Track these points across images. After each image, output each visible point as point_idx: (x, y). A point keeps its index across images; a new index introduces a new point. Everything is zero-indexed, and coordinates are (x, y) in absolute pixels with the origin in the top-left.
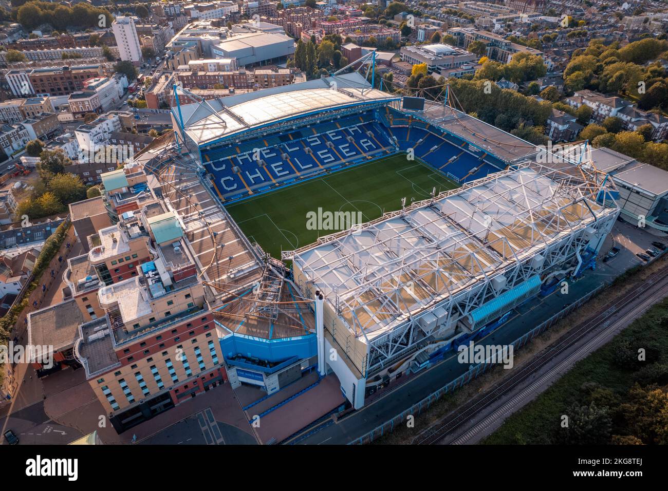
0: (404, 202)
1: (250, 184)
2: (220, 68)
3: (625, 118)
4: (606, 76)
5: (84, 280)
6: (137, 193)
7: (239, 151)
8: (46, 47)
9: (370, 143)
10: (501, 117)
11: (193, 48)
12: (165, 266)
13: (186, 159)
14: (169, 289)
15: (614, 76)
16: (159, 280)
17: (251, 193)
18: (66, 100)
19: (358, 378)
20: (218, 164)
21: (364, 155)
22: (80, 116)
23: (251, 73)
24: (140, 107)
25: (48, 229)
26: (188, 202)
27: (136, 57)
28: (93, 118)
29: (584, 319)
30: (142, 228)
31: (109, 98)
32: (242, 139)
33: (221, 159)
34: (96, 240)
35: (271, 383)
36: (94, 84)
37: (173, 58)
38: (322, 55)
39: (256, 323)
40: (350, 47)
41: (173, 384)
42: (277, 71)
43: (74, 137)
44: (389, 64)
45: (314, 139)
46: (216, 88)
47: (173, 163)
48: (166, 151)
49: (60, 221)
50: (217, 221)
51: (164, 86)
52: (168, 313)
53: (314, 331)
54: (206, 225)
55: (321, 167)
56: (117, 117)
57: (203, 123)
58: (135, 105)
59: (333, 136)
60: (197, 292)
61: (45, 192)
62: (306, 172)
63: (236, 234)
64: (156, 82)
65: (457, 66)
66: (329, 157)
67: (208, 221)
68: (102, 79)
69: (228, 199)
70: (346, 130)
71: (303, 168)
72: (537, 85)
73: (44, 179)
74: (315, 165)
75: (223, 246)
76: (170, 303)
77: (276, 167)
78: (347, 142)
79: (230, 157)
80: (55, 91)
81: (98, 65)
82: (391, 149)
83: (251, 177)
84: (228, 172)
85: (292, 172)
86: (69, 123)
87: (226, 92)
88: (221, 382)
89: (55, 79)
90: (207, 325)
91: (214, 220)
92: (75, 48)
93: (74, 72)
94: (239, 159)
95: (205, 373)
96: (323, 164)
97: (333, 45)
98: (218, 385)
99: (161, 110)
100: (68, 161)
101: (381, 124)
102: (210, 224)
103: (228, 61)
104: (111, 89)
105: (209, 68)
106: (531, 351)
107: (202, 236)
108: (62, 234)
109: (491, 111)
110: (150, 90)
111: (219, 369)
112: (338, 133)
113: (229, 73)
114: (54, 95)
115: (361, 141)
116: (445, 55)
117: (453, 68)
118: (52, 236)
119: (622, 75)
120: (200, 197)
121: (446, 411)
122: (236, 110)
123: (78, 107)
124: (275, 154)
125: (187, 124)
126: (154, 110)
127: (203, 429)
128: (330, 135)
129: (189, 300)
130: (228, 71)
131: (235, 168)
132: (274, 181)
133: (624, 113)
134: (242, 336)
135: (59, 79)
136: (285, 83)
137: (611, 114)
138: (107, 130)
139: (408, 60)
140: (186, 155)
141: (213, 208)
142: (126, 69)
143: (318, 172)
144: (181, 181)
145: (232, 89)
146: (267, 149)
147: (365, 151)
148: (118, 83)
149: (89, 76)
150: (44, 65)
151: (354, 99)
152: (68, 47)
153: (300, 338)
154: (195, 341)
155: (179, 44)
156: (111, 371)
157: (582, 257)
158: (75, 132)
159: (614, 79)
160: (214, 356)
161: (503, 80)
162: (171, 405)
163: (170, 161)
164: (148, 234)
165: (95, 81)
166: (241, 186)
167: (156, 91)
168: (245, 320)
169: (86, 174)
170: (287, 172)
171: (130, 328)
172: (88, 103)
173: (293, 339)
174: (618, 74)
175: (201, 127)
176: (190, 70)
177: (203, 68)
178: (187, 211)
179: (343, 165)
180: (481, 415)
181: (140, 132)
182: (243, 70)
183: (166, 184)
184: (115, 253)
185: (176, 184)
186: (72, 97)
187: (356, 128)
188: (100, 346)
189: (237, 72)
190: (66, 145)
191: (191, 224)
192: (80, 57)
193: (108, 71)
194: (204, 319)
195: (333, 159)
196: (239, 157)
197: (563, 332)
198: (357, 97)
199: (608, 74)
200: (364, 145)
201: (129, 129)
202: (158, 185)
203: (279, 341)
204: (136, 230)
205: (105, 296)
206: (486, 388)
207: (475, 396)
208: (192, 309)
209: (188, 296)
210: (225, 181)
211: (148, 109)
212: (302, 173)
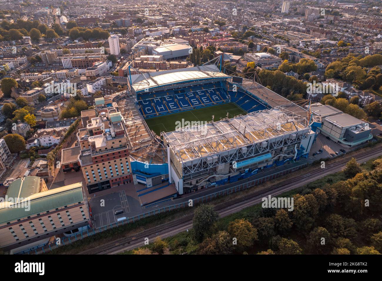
0: (213, 117)
1: (158, 111)
2: (154, 59)
3: (347, 93)
4: (346, 72)
5: (84, 136)
6: (107, 107)
7: (155, 97)
8: (79, 48)
9: (217, 97)
10: (284, 89)
11: (143, 50)
12: (113, 129)
13: (131, 98)
14: (113, 138)
15: (349, 72)
16: (111, 135)
17: (158, 114)
18: (85, 71)
19: (180, 179)
20: (145, 102)
21: (213, 102)
22: (89, 78)
23: (169, 63)
24: (115, 76)
25: (72, 121)
26: (128, 114)
27: (117, 53)
28: (95, 79)
29: (293, 177)
30: (107, 118)
31: (103, 71)
32: (156, 90)
33: (147, 99)
34: (90, 122)
35: (149, 182)
36: (97, 64)
37: (134, 54)
38: (204, 56)
39: (146, 158)
40: (218, 52)
41: (111, 177)
42: (180, 63)
43: (86, 86)
44: (238, 61)
45: (191, 94)
46: (151, 69)
47: (125, 99)
48: (123, 94)
49: (76, 119)
50: (139, 122)
51: (128, 67)
52: (112, 147)
53: (167, 163)
54: (134, 123)
55: (192, 106)
56: (105, 79)
57: (140, 83)
58: (114, 74)
59: (200, 93)
60: (124, 141)
61: (72, 107)
62: (184, 107)
63: (145, 127)
64: (124, 64)
65: (270, 64)
66: (196, 102)
67: (135, 121)
68: (101, 62)
69: (147, 117)
70: (207, 91)
71: (183, 106)
72: (308, 75)
73: (72, 102)
74: (189, 105)
75: (139, 131)
76: (113, 143)
77: (171, 105)
78: (206, 96)
79: (151, 99)
80: (80, 67)
81: (100, 56)
82: (227, 101)
83: (159, 108)
84: (149, 105)
85: (178, 107)
86: (84, 81)
87: (155, 70)
88: (130, 181)
89: (81, 62)
90: (126, 154)
91: (138, 121)
92: (91, 48)
93: (89, 59)
94: (155, 100)
95: (124, 176)
96: (193, 105)
97: (210, 51)
98: (129, 182)
99: (125, 77)
100: (82, 96)
101: (224, 89)
102: (135, 123)
103: (158, 57)
104: (104, 67)
105: (149, 59)
106: (264, 186)
107: (132, 127)
108: (77, 123)
109: (280, 86)
110: (121, 68)
111: (130, 175)
112: (202, 92)
113: (158, 62)
114: (80, 69)
115: (213, 96)
116: (265, 58)
117: (268, 65)
118: (73, 124)
119: (353, 72)
120: (133, 113)
121: (219, 203)
122: (155, 78)
123: (89, 74)
124: (171, 99)
125: (133, 83)
126: (122, 77)
127: (120, 196)
128: (199, 93)
129: (120, 143)
130: (158, 61)
131: (153, 104)
132: (169, 111)
133: (347, 91)
134: (140, 162)
135: (83, 62)
136: (183, 68)
137: (341, 91)
138: (100, 84)
139: (247, 60)
140: (131, 96)
141: (138, 117)
142: (112, 58)
143: (190, 108)
144: (127, 106)
145: (157, 69)
146: (168, 97)
147: (214, 101)
148: (107, 64)
149: (95, 61)
150: (77, 56)
151: (209, 76)
152: (88, 48)
153: (161, 164)
154: (121, 160)
155: (138, 48)
156: (89, 165)
157: (298, 150)
158: (87, 84)
159: (349, 74)
160: (128, 169)
161: (291, 72)
162: (109, 187)
163: (124, 98)
164: (109, 120)
165: (98, 63)
166: (154, 112)
167: (123, 69)
168: (142, 156)
169: (89, 101)
170: (176, 107)
171: (98, 150)
172: (93, 72)
173: (159, 164)
174: (351, 71)
175: (139, 84)
176: (141, 60)
177: (147, 59)
178: (127, 117)
179: (202, 106)
180: (233, 206)
181: (114, 86)
182: (165, 61)
183: (121, 106)
184: (96, 126)
185: (125, 107)
186: (88, 70)
187: (212, 90)
188: (87, 158)
189: (162, 62)
190: (82, 89)
191: (128, 122)
192: (93, 52)
193: (104, 59)
194: (125, 151)
195: (198, 103)
196: (155, 99)
197: (282, 181)
198: (210, 75)
199: (347, 71)
200: (214, 98)
201: (109, 85)
202: (117, 106)
203: (153, 164)
204: (105, 118)
205: (91, 140)
206: (239, 197)
207: (233, 199)
208: (121, 147)
209: (120, 141)
210: (147, 109)
211: (119, 77)
212: (183, 108)
